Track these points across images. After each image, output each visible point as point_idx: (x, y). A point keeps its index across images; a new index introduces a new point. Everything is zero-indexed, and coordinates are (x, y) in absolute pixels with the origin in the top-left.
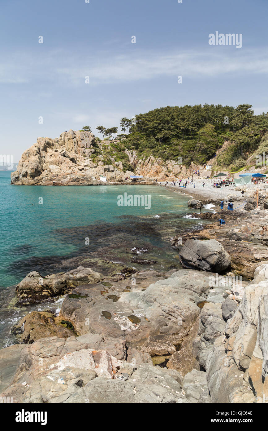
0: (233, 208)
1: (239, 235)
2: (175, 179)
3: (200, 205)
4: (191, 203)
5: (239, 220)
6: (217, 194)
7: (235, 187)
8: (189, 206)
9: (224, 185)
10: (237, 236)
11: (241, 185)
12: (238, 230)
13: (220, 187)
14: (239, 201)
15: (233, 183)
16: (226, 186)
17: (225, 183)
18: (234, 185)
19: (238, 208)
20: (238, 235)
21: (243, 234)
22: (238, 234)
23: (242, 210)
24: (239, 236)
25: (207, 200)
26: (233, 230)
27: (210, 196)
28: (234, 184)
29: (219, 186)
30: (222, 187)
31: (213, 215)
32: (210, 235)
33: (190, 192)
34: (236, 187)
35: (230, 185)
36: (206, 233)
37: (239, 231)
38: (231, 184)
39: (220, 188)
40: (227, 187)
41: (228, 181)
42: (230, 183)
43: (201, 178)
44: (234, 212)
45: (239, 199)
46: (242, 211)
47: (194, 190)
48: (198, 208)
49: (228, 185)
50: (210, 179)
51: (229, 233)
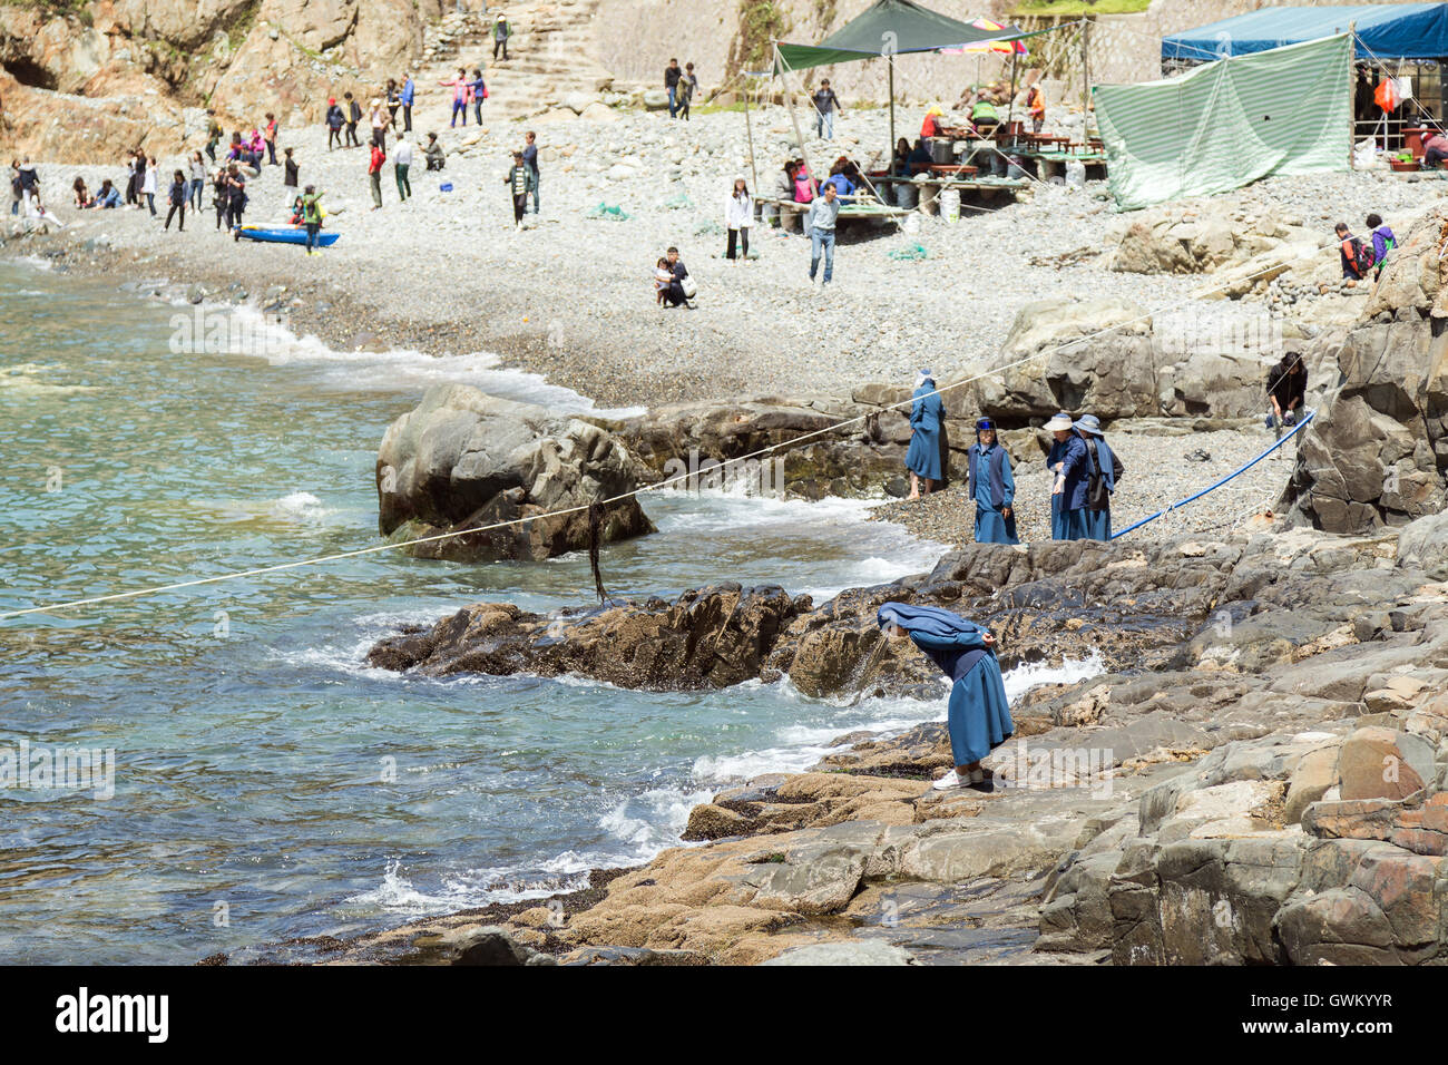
0: (1122, 513)
1: (1276, 887)
2: (159, 116)
3: (587, 492)
4: (426, 460)
5: (1231, 670)
6: (835, 317)
7: (1121, 224)
8: (394, 513)
9: (950, 200)
10: (1240, 900)
11: (1197, 183)
12: (1249, 795)
13: (892, 229)
14: (1197, 406)
15: (1076, 167)
16: (974, 202)
17: (954, 159)
18: (1101, 187)
19: (1197, 512)
20: (1254, 884)
21: (1326, 858)
22: (1253, 865)
23: (1255, 528)
24: (1271, 903)
25: (699, 411)
26: (1153, 815)
27: (731, 354)
28: (1096, 172)
29: (866, 205)
30: (914, 223)
31: (803, 620)
32: (773, 927)
33: (411, 312)
34: (1129, 220)
35: (1041, 196)
36: (703, 899)
37: (1259, 820)
38: (1059, 170)
39: (884, 244)
40: (994, 221)
41: (1004, 133)
42: (1029, 165)
43: (575, 99)
44: (1137, 563)
45: (1193, 379)
46: (1265, 548)
47: (483, 283)
48: (559, 544)
49: (1002, 198)
50: (714, 123)
51: (1104, 863)
